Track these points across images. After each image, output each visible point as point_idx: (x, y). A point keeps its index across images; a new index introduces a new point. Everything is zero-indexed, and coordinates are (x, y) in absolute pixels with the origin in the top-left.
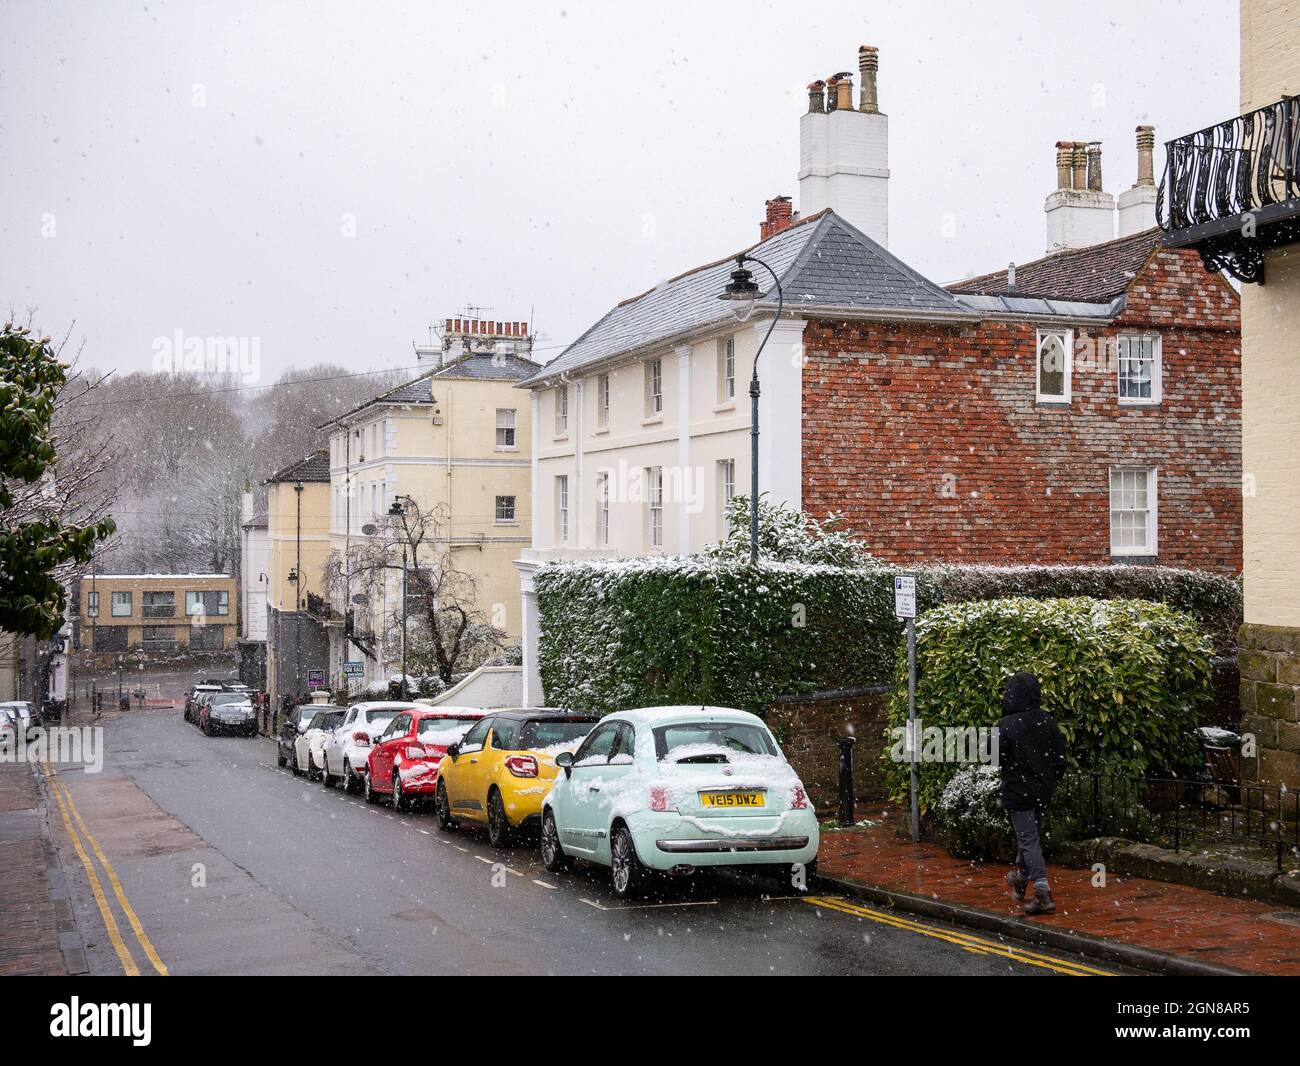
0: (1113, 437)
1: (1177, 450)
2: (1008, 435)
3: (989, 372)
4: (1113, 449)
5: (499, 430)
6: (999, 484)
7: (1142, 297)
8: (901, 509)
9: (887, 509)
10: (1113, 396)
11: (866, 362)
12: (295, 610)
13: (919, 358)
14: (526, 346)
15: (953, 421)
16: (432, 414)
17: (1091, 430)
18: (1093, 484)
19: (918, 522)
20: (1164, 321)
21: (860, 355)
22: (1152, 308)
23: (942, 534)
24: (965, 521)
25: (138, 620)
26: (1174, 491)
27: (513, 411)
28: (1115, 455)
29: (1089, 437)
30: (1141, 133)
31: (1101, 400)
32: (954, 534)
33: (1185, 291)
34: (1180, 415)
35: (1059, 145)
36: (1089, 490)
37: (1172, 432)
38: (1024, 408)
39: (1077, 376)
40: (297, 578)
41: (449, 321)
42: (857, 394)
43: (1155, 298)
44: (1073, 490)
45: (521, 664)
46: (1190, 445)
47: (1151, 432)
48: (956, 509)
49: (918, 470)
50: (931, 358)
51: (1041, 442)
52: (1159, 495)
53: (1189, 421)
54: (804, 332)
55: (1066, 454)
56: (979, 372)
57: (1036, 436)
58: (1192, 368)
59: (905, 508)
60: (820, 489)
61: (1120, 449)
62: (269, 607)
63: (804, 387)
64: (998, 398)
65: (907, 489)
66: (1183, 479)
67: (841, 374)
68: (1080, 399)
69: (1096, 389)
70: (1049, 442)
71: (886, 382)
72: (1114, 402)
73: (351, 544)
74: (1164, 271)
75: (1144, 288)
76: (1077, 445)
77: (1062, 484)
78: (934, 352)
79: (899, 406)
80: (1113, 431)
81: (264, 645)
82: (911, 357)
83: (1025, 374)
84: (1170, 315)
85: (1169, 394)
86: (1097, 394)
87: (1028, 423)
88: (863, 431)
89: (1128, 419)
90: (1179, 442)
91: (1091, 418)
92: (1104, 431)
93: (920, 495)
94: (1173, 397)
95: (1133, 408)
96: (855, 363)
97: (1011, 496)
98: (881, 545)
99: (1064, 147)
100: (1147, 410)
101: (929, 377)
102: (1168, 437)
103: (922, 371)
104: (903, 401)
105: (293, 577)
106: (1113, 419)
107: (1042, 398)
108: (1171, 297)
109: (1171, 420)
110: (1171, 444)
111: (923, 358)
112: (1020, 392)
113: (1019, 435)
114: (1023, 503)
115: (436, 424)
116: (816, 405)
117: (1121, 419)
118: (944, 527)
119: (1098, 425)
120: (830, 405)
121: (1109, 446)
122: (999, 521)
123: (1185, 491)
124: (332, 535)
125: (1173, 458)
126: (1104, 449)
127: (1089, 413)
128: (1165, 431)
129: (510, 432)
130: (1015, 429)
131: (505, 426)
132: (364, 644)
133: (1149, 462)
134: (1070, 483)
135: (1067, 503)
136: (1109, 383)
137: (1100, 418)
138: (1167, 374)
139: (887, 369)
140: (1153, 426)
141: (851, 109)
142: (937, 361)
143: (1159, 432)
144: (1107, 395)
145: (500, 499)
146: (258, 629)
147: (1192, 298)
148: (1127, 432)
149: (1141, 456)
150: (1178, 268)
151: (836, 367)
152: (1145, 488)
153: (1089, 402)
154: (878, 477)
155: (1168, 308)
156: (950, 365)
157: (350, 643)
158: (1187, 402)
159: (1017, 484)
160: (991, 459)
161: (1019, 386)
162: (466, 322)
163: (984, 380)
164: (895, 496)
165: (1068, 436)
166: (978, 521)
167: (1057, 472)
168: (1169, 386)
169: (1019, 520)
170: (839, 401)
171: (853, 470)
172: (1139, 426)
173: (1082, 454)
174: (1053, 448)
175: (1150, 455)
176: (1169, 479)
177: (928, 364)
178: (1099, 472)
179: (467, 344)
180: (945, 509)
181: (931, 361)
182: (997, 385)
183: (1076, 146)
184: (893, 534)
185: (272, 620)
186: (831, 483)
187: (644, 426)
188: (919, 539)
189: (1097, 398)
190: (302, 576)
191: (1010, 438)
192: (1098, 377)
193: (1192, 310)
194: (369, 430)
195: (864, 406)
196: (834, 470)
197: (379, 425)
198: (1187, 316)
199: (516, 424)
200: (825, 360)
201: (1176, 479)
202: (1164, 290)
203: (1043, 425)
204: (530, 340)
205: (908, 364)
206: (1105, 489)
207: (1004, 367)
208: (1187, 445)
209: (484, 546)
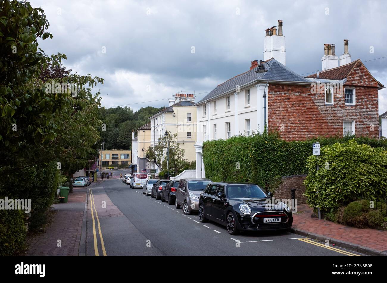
0: (344, 113)
1: (359, 116)
2: (318, 113)
3: (314, 97)
4: (344, 116)
5: (188, 118)
6: (316, 125)
7: (350, 79)
8: (292, 131)
9: (289, 131)
10: (344, 103)
11: (283, 94)
12: (143, 157)
13: (296, 93)
14: (193, 99)
15: (305, 109)
16: (173, 114)
17: (339, 111)
18: (339, 125)
19: (296, 134)
20: (356, 85)
21: (282, 93)
22: (353, 81)
23: (302, 137)
24: (308, 134)
25: (111, 160)
26: (359, 127)
27: (191, 113)
28: (344, 117)
29: (338, 113)
30: (345, 41)
31: (341, 104)
32: (305, 137)
33: (361, 77)
34: (360, 108)
35: (325, 45)
36: (338, 126)
37: (358, 112)
38: (322, 106)
39: (335, 98)
40: (144, 150)
41: (176, 94)
42: (281, 102)
43: (354, 79)
44: (334, 126)
45: (196, 169)
46: (363, 115)
47: (353, 112)
48: (306, 131)
49: (297, 121)
50: (299, 93)
51: (326, 114)
52: (355, 127)
53: (362, 109)
54: (268, 87)
55: (332, 117)
56: (311, 97)
57: (325, 113)
58: (363, 96)
59: (293, 130)
60: (272, 126)
61: (345, 116)
62: (138, 157)
63: (268, 100)
64: (315, 103)
65: (294, 126)
66: (361, 124)
67: (278, 97)
68: (336, 104)
69: (340, 101)
70: (328, 114)
71: (288, 99)
72: (344, 104)
73: (155, 143)
74: (356, 72)
75: (351, 77)
76: (335, 115)
77: (332, 125)
78: (300, 92)
79: (292, 105)
80: (344, 111)
81: (137, 165)
82: (295, 93)
83: (322, 97)
84: (357, 83)
85: (357, 102)
86: (340, 103)
87: (323, 110)
88: (283, 111)
89: (348, 109)
90: (360, 114)
91: (339, 108)
92: (342, 112)
93: (297, 127)
94: (358, 103)
95: (349, 106)
96: (280, 94)
97: (319, 128)
98: (288, 140)
99: (326, 45)
100: (352, 106)
101: (299, 98)
102: (357, 113)
103: (297, 96)
104: (293, 104)
105: (143, 150)
106: (344, 109)
107: (326, 103)
108: (357, 79)
109: (358, 109)
110: (358, 115)
111: (297, 93)
112: (321, 102)
113: (321, 113)
114: (322, 129)
115: (174, 116)
116: (271, 105)
117: (346, 109)
118: (303, 135)
119: (340, 110)
120: (275, 105)
121: (343, 115)
122: (316, 134)
123: (361, 127)
124: (151, 141)
125: (358, 118)
126: (341, 116)
127: (338, 107)
128: (356, 112)
129: (190, 118)
130: (320, 111)
131: (189, 117)
132: (158, 165)
133: (353, 119)
134: (333, 125)
135: (333, 129)
136: (343, 100)
137: (341, 108)
138: (357, 98)
139: (289, 96)
140: (354, 110)
141: (276, 35)
142: (301, 94)
143: (355, 112)
144: (342, 103)
145: (188, 133)
146: (135, 162)
147: (363, 79)
148: (347, 112)
149: (351, 118)
150: (359, 72)
151: (276, 96)
152: (352, 126)
153: (338, 104)
154: (287, 123)
155: (357, 81)
156: (304, 95)
157: (155, 164)
158: (362, 104)
159: (320, 125)
160: (314, 118)
161: (321, 100)
162: (180, 94)
163: (312, 99)
164: (291, 127)
165: (333, 113)
166: (311, 134)
167: (330, 122)
168: (357, 101)
169: (321, 134)
170: (276, 104)
171: (281, 121)
172: (350, 110)
173: (336, 117)
174: (329, 116)
175: (353, 118)
176: (358, 124)
177: (299, 95)
178: (341, 122)
179: (180, 99)
180: (303, 131)
181: (299, 94)
182: (316, 100)
183: (329, 45)
184: (291, 137)
185: (138, 160)
186: (275, 124)
187: (226, 112)
188: (297, 138)
189: (340, 104)
190: (145, 150)
191: (319, 113)
192: (340, 98)
193: (363, 82)
194: (159, 118)
195: (283, 105)
196: (276, 121)
197: (161, 117)
198: (362, 83)
199: (191, 116)
200: (273, 94)
201: (359, 124)
202: (356, 77)
203: (327, 110)
204: (194, 98)
205: (294, 95)
206: (342, 126)
207: (317, 96)
208: (362, 115)
209: (184, 143)
